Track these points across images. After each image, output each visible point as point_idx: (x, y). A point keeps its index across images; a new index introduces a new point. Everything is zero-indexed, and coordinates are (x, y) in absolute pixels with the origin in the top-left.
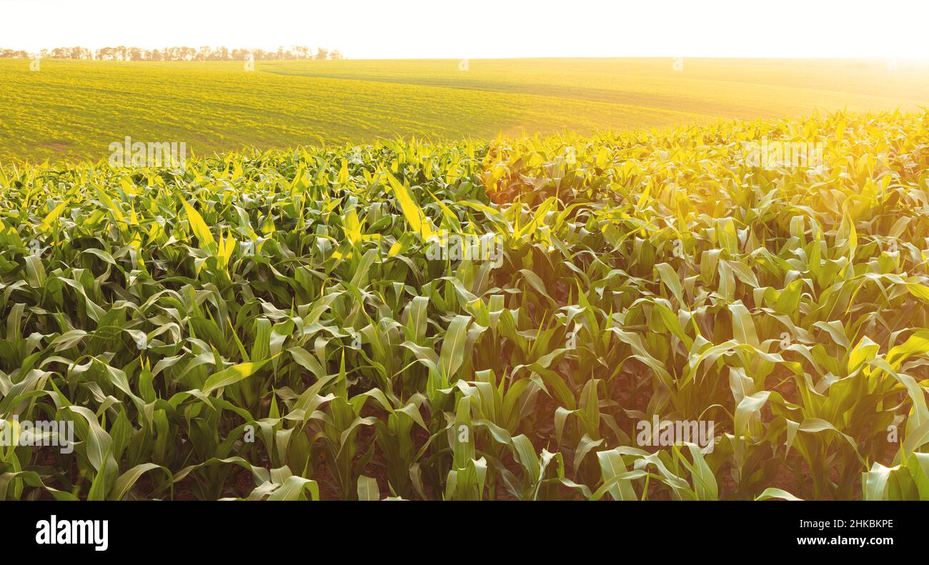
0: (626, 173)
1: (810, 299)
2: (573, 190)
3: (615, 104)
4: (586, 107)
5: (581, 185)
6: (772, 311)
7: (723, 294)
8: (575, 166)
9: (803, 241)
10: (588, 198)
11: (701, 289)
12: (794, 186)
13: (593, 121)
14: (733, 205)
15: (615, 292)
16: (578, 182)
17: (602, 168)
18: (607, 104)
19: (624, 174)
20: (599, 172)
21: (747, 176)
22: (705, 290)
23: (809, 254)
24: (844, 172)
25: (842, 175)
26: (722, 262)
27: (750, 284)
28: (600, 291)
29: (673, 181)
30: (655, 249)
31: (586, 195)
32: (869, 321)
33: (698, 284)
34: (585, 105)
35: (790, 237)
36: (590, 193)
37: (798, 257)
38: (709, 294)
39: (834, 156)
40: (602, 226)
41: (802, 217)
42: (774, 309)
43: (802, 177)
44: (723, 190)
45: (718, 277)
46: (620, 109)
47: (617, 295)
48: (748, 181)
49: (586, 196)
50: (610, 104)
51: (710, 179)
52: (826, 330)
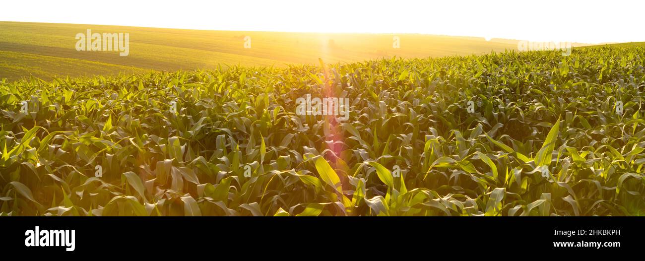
0: (88, 108)
1: (235, 189)
2: (47, 121)
3: (63, 58)
4: (38, 60)
5: (53, 118)
6: (211, 199)
7: (175, 190)
8: (47, 104)
9: (225, 152)
10: (59, 127)
11: (158, 188)
12: (215, 116)
13: (45, 71)
14: (173, 129)
15: (91, 194)
16: (50, 115)
17: (68, 104)
18: (57, 58)
19: (86, 108)
20: (66, 107)
21: (183, 109)
22: (162, 189)
23: (231, 160)
24: (249, 105)
25: (247, 107)
26: (173, 168)
27: (194, 182)
28: (80, 194)
29: (128, 113)
30: (119, 162)
31: (58, 124)
32: (273, 202)
33: (156, 184)
34: (38, 58)
35: (216, 150)
36: (60, 123)
37: (223, 162)
38: (165, 192)
39: (239, 95)
40: (76, 146)
41: (224, 136)
42: (212, 197)
43: (220, 109)
44: (165, 119)
45: (170, 179)
46: (67, 62)
47: (93, 196)
48: (184, 112)
49: (57, 126)
50: (59, 58)
51: (155, 112)
52: (248, 209)
